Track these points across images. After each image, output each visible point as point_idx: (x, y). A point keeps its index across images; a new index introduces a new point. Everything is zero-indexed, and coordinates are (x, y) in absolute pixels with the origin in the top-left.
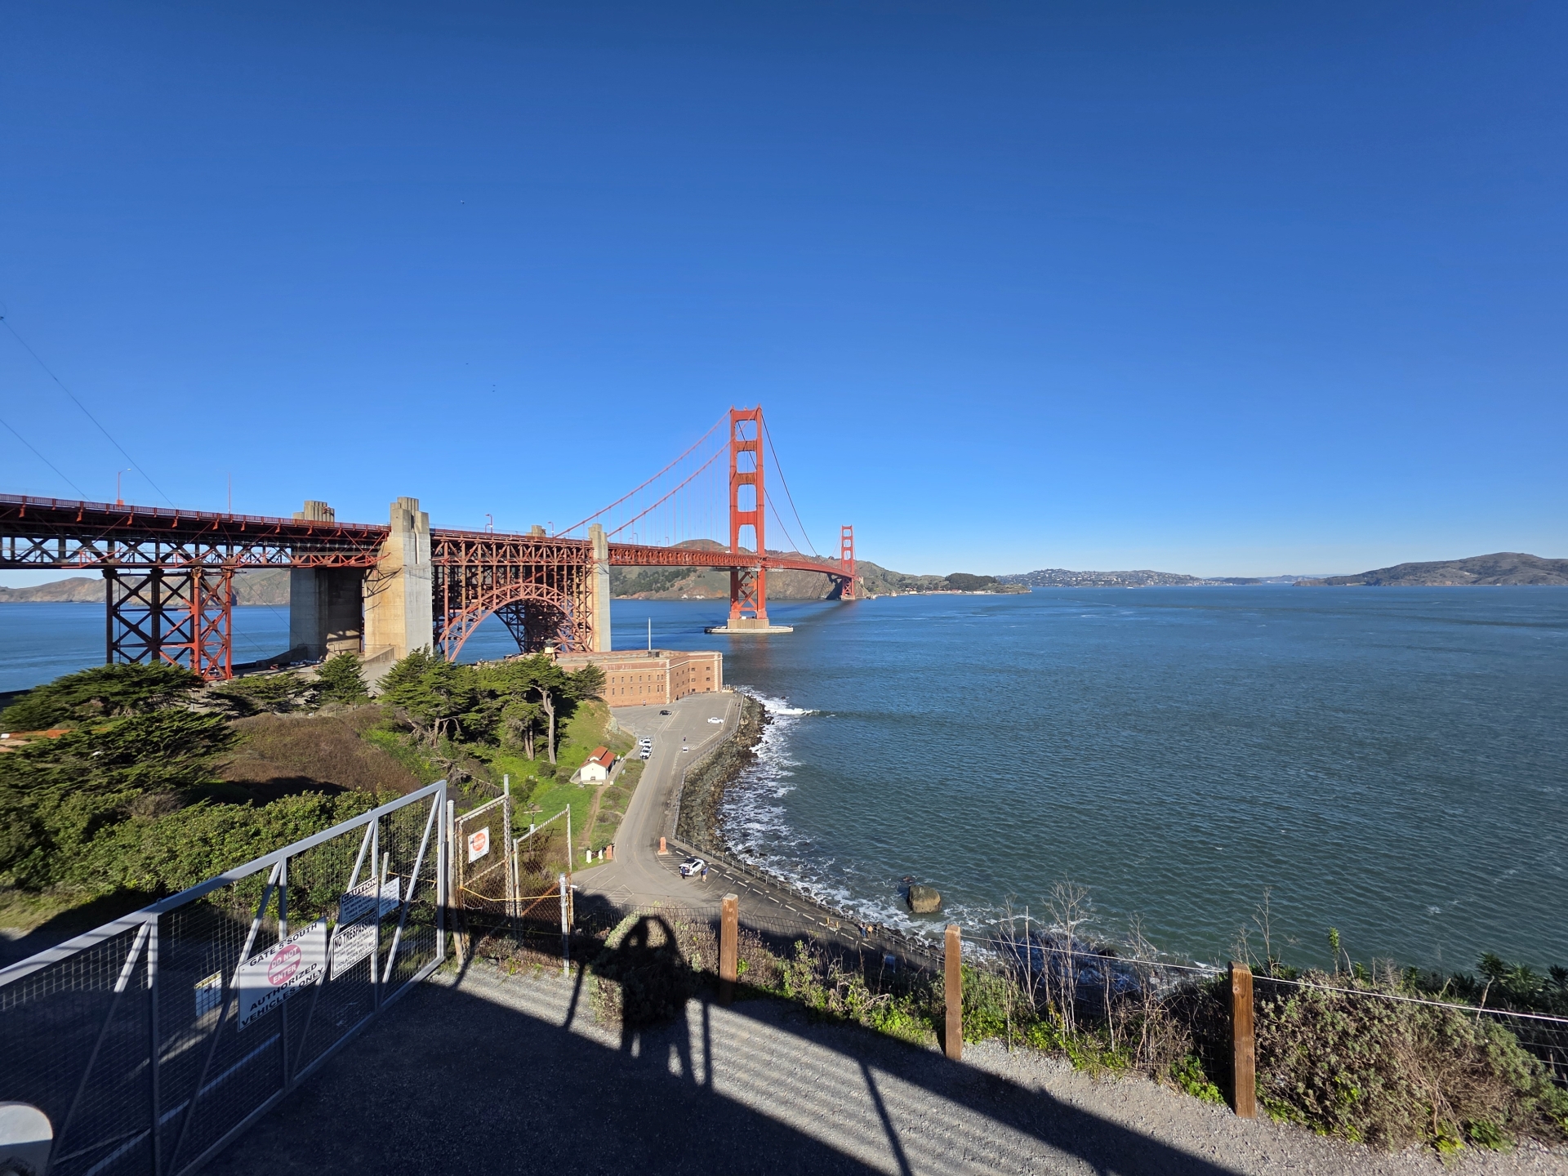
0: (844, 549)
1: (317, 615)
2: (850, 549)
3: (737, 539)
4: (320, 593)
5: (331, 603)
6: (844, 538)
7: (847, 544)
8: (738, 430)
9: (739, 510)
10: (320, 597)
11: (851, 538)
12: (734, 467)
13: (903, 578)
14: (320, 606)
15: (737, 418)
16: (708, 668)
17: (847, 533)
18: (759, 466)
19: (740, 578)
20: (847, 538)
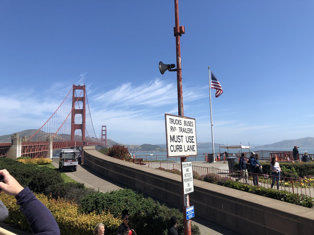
0: (103, 135)
6: (103, 131)
8: (75, 93)
9: (75, 124)
12: (73, 107)
15: (75, 88)
18: (84, 107)
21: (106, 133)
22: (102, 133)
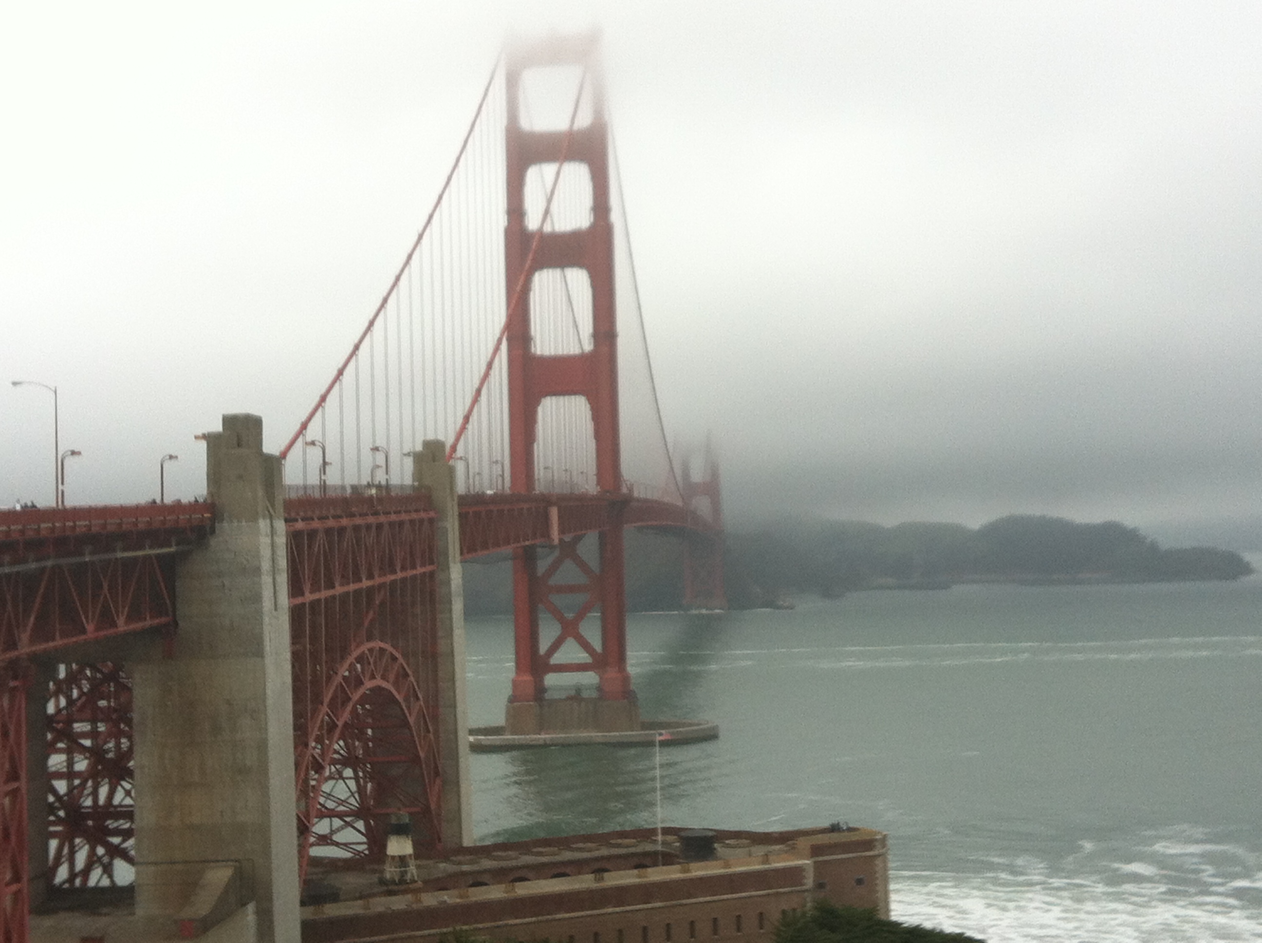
3: (530, 442)
9: (536, 350)
12: (517, 211)
19: (541, 569)
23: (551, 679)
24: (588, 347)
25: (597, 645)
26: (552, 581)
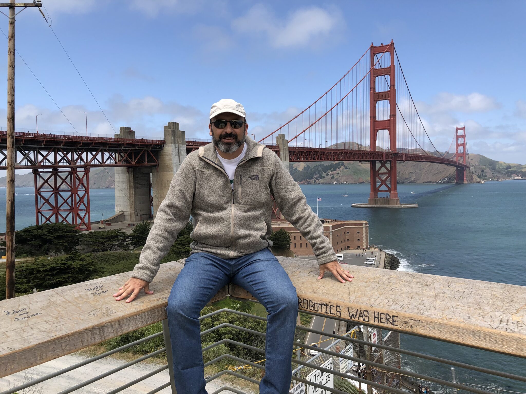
0: (458, 145)
1: (128, 194)
2: (464, 145)
3: (375, 141)
4: (129, 181)
5: (135, 187)
6: (458, 137)
7: (461, 141)
8: (376, 60)
9: (377, 119)
10: (130, 184)
11: (464, 136)
12: (373, 88)
13: (509, 167)
14: (130, 189)
15: (375, 51)
16: (358, 232)
17: (460, 132)
18: (393, 86)
19: (377, 169)
20: (460, 136)
21: (464, 142)
22: (457, 142)
23: (379, 193)
24: (389, 118)
25: (390, 186)
26: (380, 172)
